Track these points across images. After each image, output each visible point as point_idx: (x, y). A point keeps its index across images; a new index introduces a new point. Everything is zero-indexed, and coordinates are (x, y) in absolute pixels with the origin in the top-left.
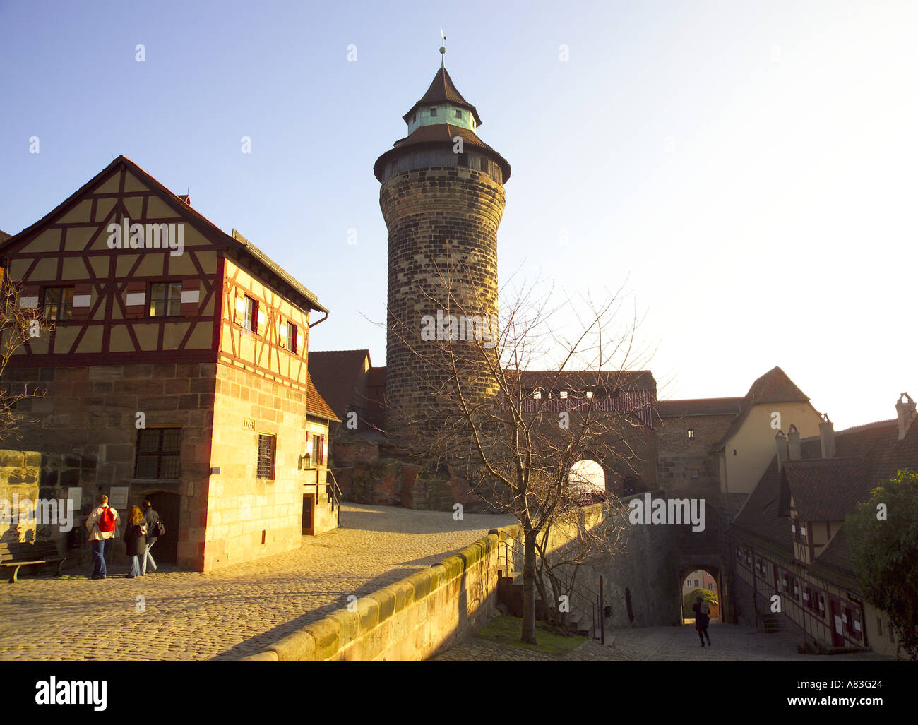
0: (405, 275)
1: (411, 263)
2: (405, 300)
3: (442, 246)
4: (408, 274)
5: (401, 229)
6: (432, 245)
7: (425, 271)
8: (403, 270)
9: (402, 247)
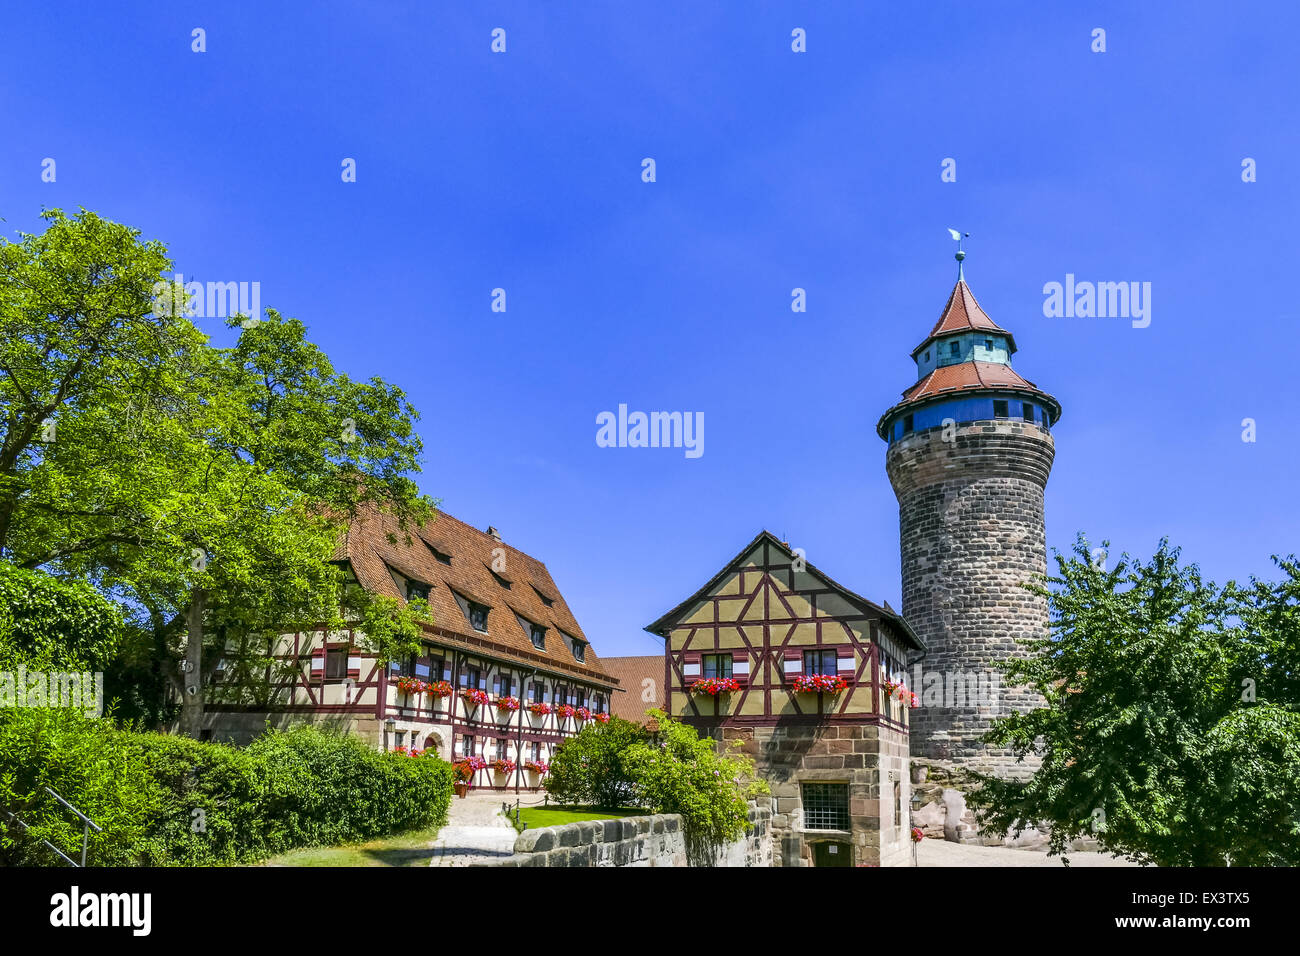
0: (928, 560)
1: (936, 545)
2: (930, 590)
3: (976, 524)
4: (932, 559)
5: (919, 503)
6: (964, 522)
7: (954, 556)
8: (925, 553)
9: (923, 525)
